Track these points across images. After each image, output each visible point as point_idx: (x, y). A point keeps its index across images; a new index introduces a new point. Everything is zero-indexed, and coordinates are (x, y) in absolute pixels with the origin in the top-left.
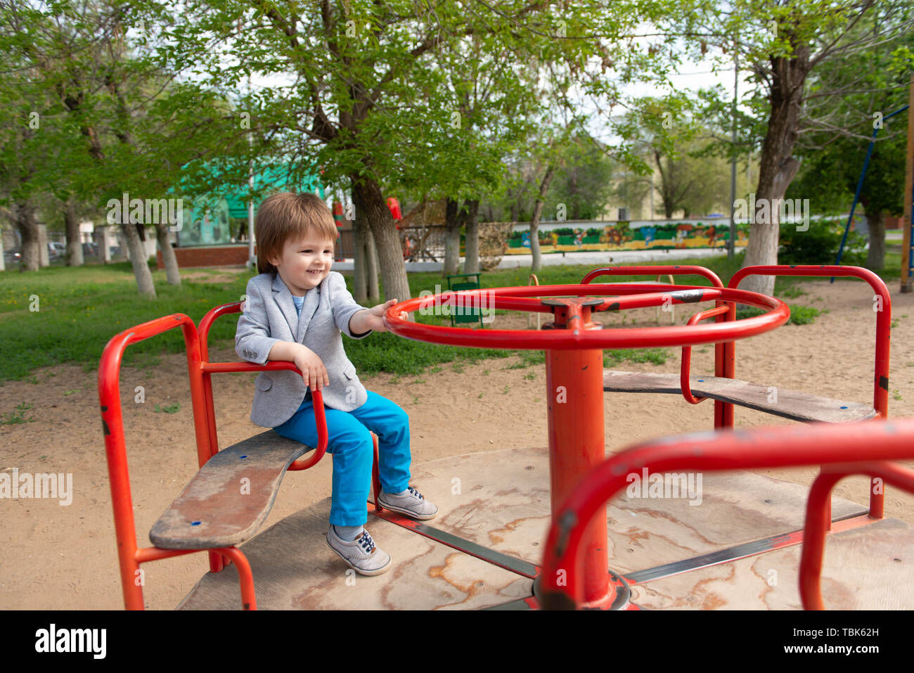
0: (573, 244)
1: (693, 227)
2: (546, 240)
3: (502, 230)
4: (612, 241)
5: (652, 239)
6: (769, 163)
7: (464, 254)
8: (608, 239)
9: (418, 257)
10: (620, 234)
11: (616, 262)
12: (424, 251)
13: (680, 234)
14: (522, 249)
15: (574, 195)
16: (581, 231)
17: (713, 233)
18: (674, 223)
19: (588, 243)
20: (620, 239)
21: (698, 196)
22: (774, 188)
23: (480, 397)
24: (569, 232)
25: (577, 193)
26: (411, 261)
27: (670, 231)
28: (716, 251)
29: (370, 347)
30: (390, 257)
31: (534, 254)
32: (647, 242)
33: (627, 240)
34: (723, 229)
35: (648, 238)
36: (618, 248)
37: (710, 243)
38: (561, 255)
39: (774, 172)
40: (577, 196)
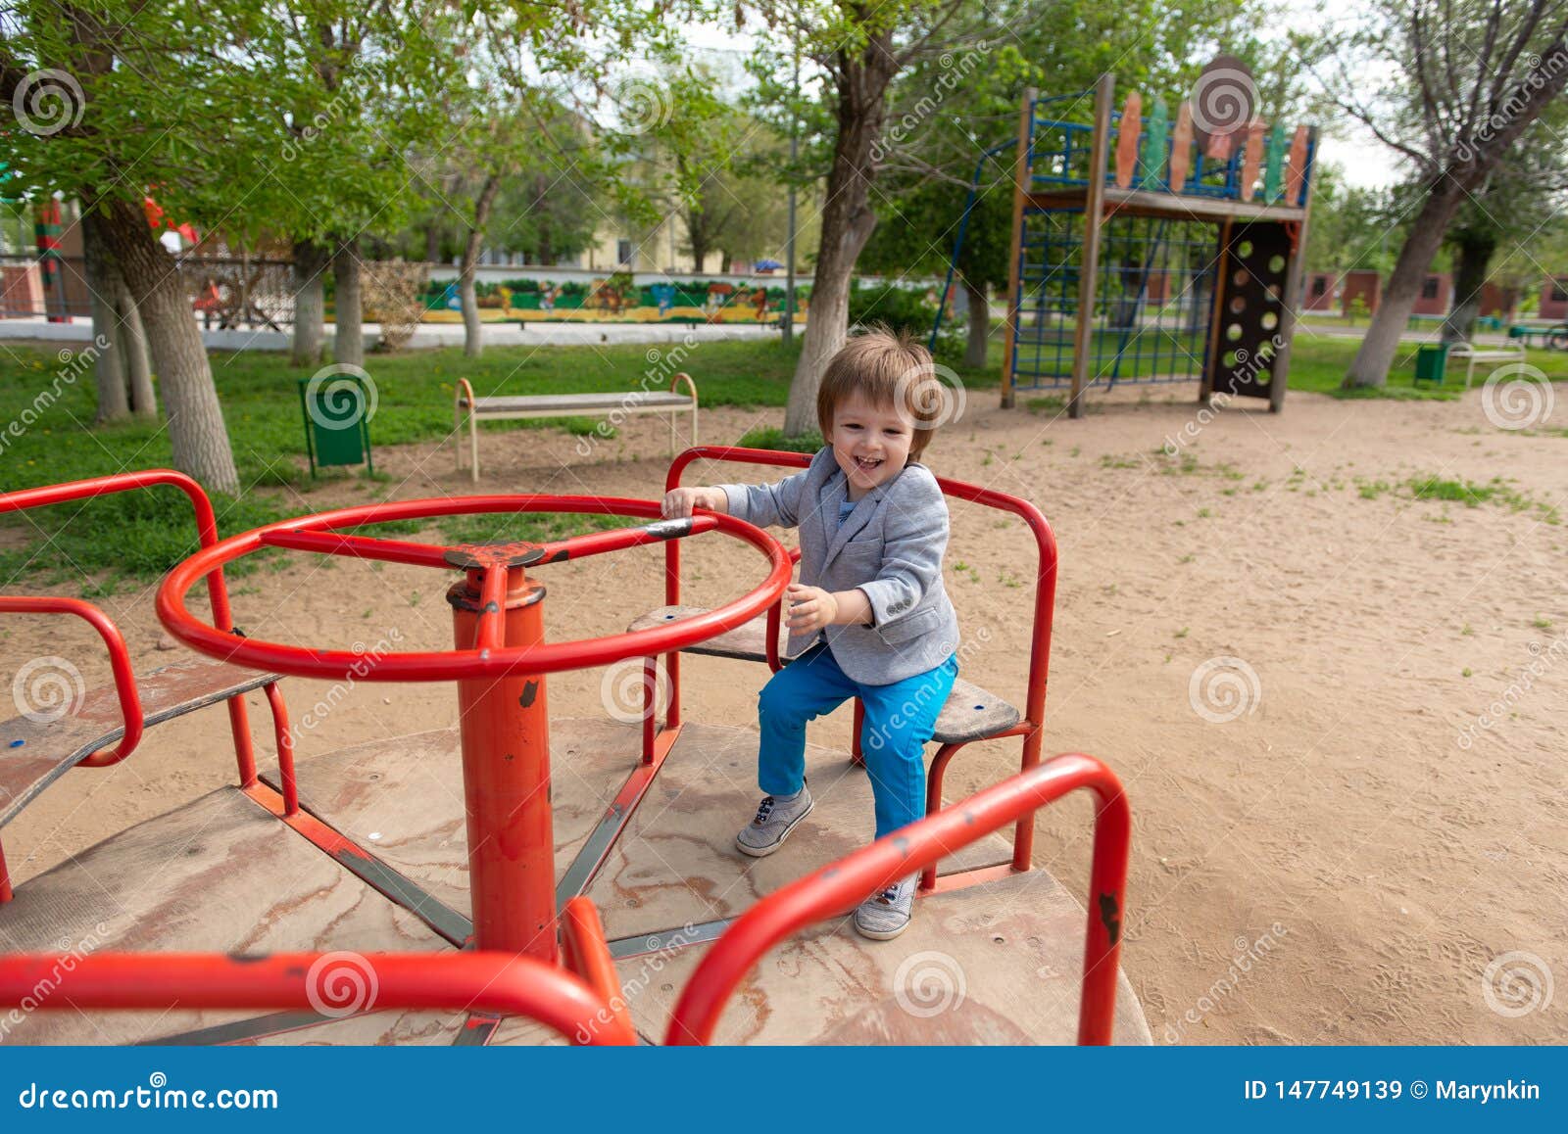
0: (538, 308)
1: (733, 288)
2: (489, 298)
3: (407, 275)
4: (604, 306)
5: (669, 306)
6: (834, 213)
7: (332, 317)
8: (598, 302)
9: (239, 320)
10: (617, 294)
11: (611, 341)
12: (251, 309)
13: (713, 299)
14: (446, 314)
15: (541, 214)
16: (551, 286)
17: (762, 299)
18: (705, 281)
19: (565, 307)
20: (619, 302)
21: (741, 232)
22: (841, 254)
23: (366, 616)
24: (532, 287)
25: (547, 210)
26: (223, 327)
27: (698, 293)
28: (767, 329)
29: (140, 523)
30: (174, 344)
31: (469, 322)
32: (662, 309)
33: (630, 306)
34: (778, 294)
35: (664, 304)
36: (615, 318)
37: (758, 315)
38: (517, 326)
39: (841, 228)
40: (547, 215)
